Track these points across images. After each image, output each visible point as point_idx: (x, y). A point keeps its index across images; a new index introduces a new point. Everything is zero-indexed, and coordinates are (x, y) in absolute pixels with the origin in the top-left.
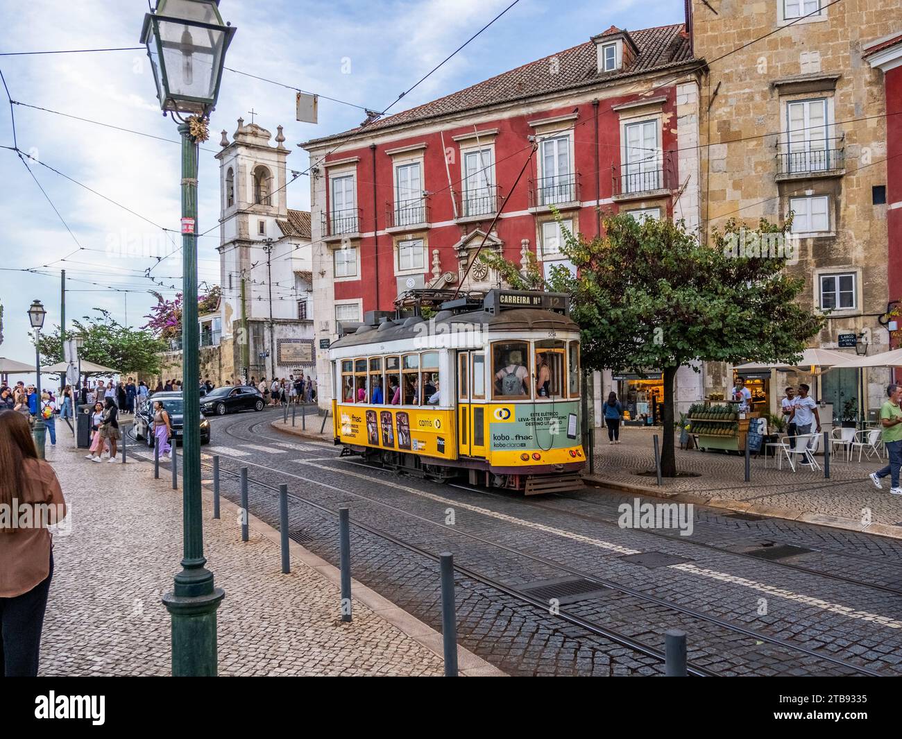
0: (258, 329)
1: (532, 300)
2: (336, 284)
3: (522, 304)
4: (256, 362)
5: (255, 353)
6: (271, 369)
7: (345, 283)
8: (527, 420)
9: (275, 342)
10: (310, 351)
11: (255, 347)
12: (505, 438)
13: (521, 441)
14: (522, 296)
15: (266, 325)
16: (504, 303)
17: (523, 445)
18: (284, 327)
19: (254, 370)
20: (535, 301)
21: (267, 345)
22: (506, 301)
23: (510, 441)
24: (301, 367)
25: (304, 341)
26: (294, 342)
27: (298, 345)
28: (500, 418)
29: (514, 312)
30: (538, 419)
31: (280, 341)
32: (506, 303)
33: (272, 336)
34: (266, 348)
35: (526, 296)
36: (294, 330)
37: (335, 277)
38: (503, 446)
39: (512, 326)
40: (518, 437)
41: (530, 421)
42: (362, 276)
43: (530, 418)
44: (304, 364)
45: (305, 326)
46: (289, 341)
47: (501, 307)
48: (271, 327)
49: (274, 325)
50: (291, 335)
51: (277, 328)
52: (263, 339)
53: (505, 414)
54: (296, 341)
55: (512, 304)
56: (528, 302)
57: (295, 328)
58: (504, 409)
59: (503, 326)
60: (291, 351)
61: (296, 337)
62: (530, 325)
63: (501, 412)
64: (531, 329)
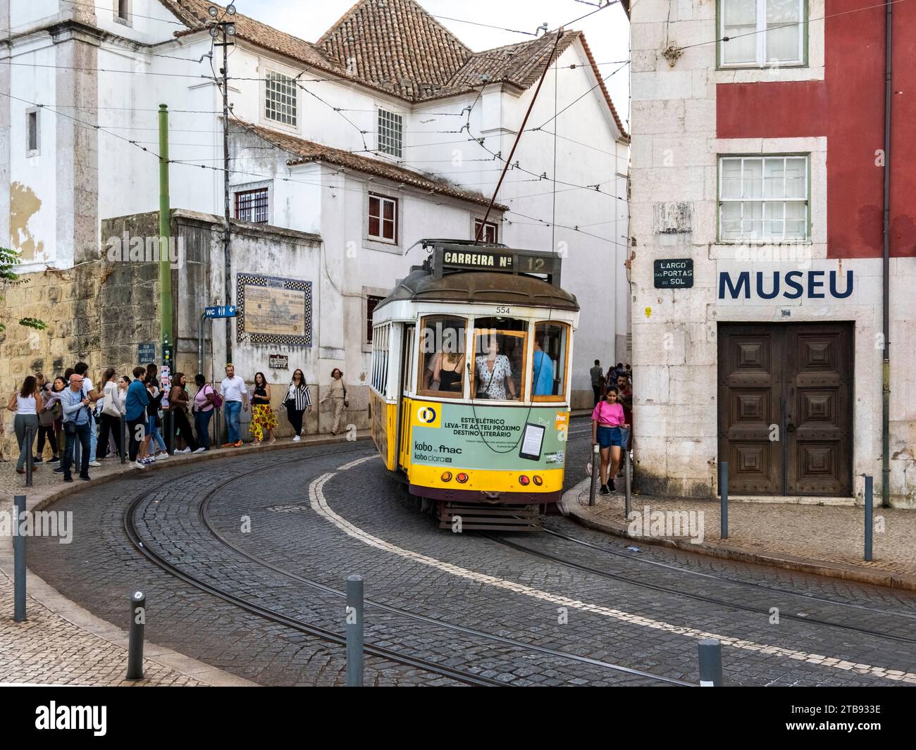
0: (198, 242)
1: (497, 261)
2: (724, 91)
3: (480, 266)
4: (193, 331)
5: (191, 306)
6: (224, 352)
7: (757, 86)
8: (457, 426)
9: (234, 281)
10: (300, 310)
11: (191, 291)
12: (427, 448)
13: (447, 455)
14: (482, 254)
15: (215, 235)
16: (450, 263)
17: (449, 460)
18: (252, 244)
19: (188, 352)
20: (503, 262)
21: (217, 287)
22: (454, 260)
23: (432, 453)
24: (284, 350)
25: (292, 284)
26: (272, 285)
27: (278, 293)
28: (424, 421)
29: (459, 277)
30: (472, 427)
31: (244, 279)
32: (454, 264)
33: (228, 266)
34: (214, 294)
35: (488, 255)
36: (271, 255)
37: (718, 69)
38: (423, 458)
39: (446, 295)
40: (442, 448)
41: (460, 429)
42: (827, 66)
43: (460, 424)
44: (292, 342)
45: (294, 247)
46: (260, 280)
47: (444, 268)
48: (227, 241)
49: (232, 236)
50: (265, 268)
51: (238, 243)
52: (209, 271)
53: (429, 415)
54: (276, 282)
55: (464, 264)
56: (491, 262)
57: (275, 250)
58: (430, 409)
59: (436, 295)
60: (266, 308)
61: (276, 272)
62: (470, 296)
63: (425, 412)
64: (470, 301)
